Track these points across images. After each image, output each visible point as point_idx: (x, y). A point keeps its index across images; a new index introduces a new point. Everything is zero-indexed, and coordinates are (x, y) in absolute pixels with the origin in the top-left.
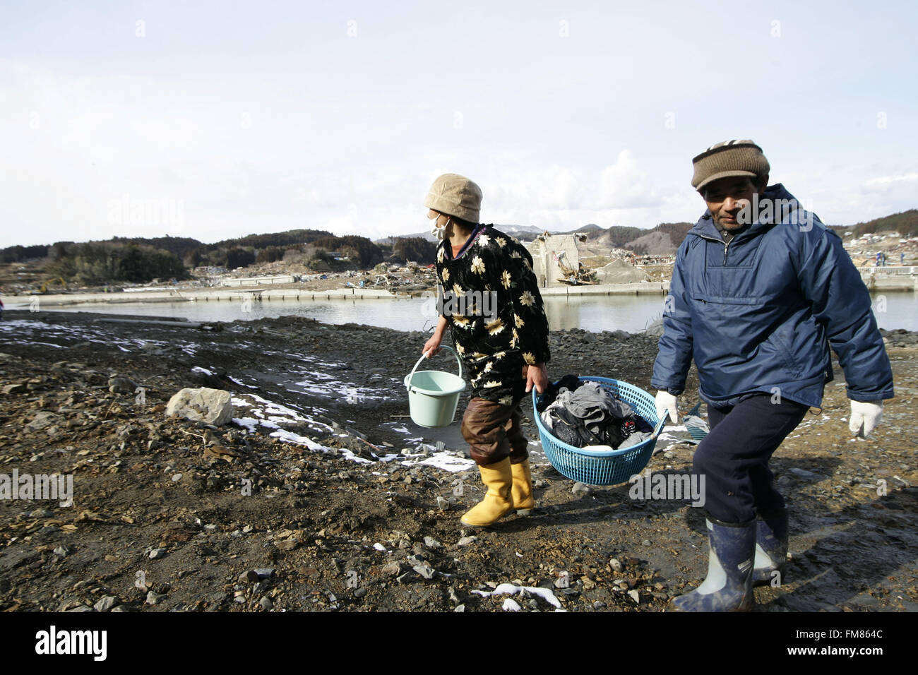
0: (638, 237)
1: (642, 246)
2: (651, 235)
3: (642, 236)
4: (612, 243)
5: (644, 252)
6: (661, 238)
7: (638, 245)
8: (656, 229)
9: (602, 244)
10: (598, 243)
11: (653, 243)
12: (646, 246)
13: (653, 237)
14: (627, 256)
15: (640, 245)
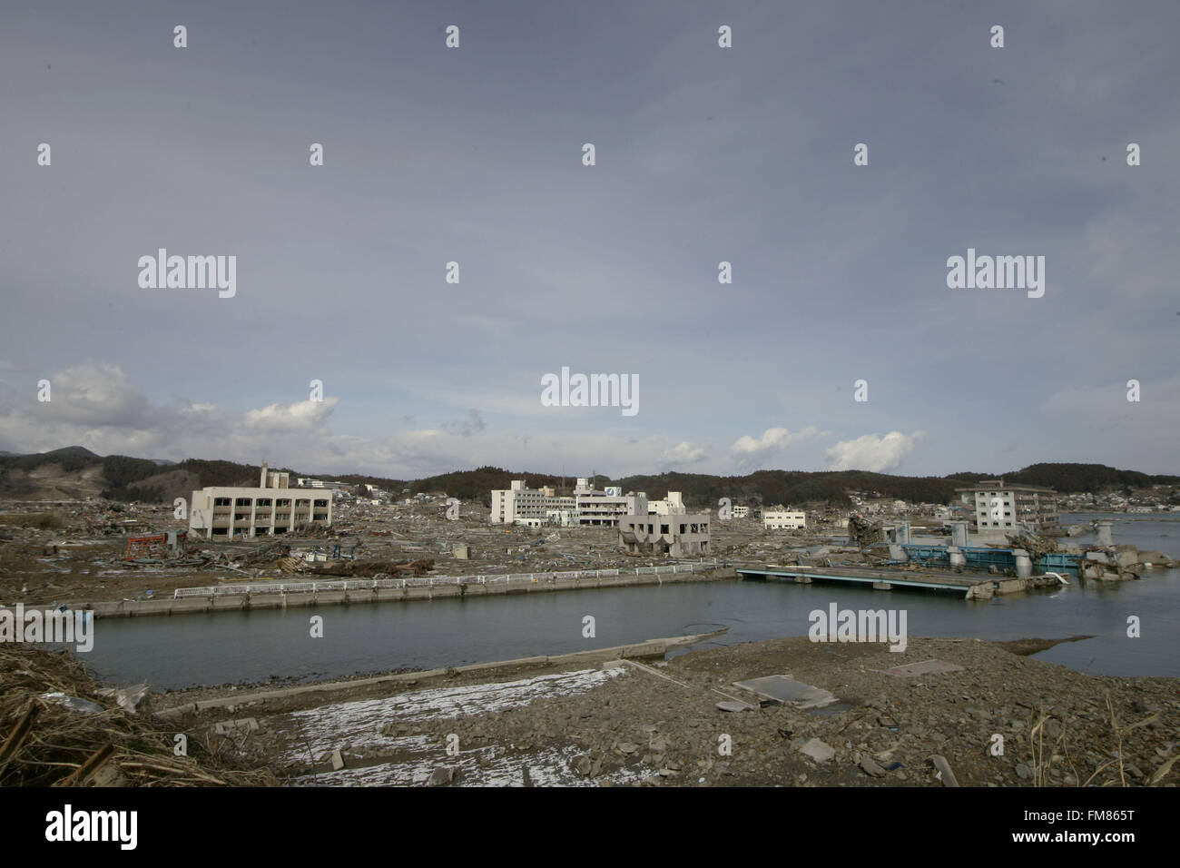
0: (152, 474)
1: (155, 489)
2: (172, 474)
3: (157, 474)
4: (104, 480)
5: (157, 498)
6: (186, 479)
7: (149, 488)
8: (182, 466)
9: (87, 481)
10: (80, 478)
11: (172, 486)
12: (161, 489)
13: (175, 477)
14: (111, 508)
15: (152, 488)
